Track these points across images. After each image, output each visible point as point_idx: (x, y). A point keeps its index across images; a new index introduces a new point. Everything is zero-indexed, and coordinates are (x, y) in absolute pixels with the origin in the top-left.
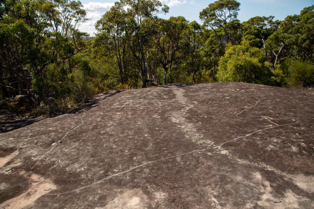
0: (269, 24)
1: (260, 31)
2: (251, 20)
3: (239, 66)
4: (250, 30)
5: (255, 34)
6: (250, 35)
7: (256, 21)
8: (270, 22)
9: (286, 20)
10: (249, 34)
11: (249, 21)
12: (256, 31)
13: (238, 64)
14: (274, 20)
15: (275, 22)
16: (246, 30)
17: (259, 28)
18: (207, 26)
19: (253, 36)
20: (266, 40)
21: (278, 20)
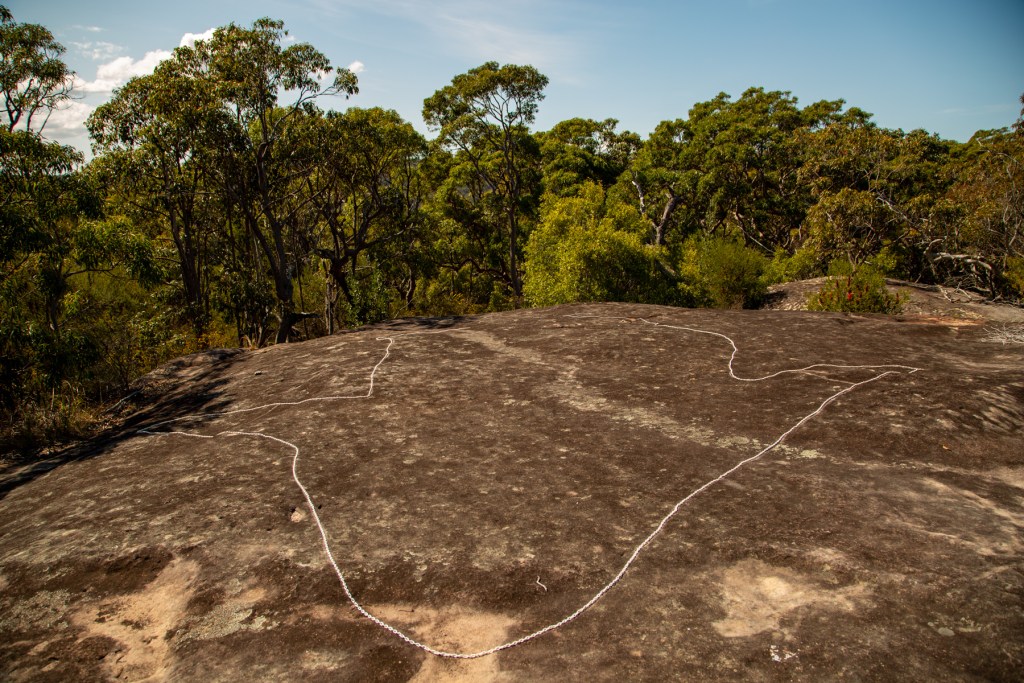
0: (607, 143)
1: (589, 161)
2: (562, 128)
3: (595, 256)
4: (562, 158)
5: (576, 168)
6: (567, 171)
7: (575, 131)
8: (610, 136)
9: (660, 132)
10: (561, 167)
11: (556, 131)
12: (579, 160)
13: (592, 252)
14: (618, 131)
15: (622, 136)
16: (551, 155)
17: (586, 153)
18: (449, 141)
19: (575, 175)
20: (614, 187)
21: (628, 132)
